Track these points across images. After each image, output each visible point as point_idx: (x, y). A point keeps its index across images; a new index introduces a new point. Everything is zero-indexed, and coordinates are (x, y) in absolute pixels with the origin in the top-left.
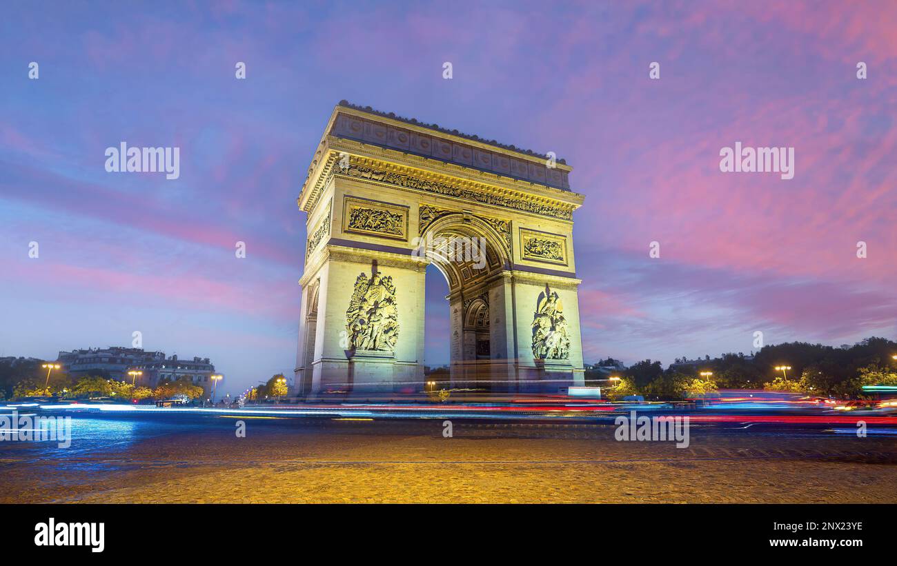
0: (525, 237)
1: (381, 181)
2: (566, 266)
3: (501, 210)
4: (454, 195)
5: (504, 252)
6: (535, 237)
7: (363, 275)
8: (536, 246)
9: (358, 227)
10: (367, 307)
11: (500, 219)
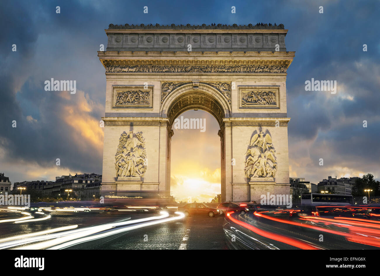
0: (243, 92)
1: (135, 72)
2: (279, 108)
3: (222, 75)
4: (186, 71)
5: (225, 105)
6: (252, 90)
7: (125, 133)
8: (252, 97)
9: (121, 104)
10: (126, 152)
11: (223, 81)
